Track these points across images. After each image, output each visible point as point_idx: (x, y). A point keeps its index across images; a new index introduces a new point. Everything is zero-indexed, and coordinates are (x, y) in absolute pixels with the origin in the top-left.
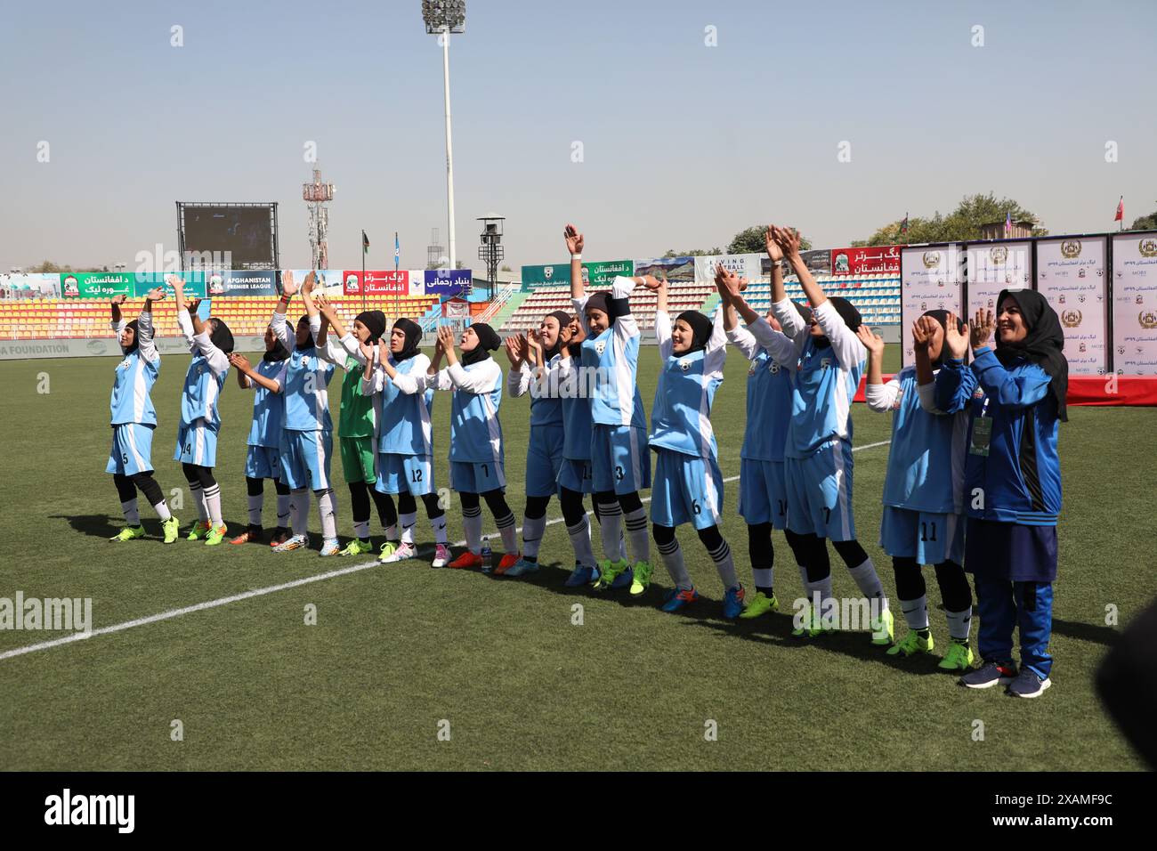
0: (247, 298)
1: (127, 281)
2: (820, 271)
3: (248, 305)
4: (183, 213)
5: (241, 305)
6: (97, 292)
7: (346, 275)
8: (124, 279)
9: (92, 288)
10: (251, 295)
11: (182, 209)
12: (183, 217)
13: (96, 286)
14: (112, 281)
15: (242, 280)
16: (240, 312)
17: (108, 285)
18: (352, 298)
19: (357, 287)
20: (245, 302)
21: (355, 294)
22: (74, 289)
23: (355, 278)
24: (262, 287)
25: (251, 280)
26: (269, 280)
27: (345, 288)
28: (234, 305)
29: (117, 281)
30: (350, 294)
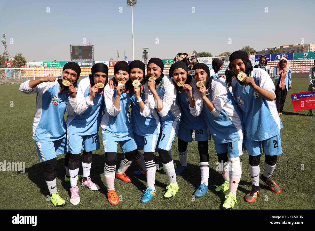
0: (87, 67)
1: (59, 63)
2: (227, 61)
3: (87, 69)
4: (71, 47)
5: (86, 69)
6: (52, 66)
7: (110, 62)
8: (58, 63)
9: (50, 65)
10: (88, 67)
11: (71, 46)
12: (71, 48)
13: (51, 65)
14: (55, 63)
15: (86, 63)
16: (86, 71)
17: (54, 64)
18: (111, 67)
19: (112, 65)
20: (87, 68)
21: (112, 66)
22: (46, 65)
23: (112, 63)
24: (90, 65)
25: (88, 63)
26: (92, 63)
27: (110, 65)
28: (84, 69)
29: (56, 63)
30: (111, 66)
